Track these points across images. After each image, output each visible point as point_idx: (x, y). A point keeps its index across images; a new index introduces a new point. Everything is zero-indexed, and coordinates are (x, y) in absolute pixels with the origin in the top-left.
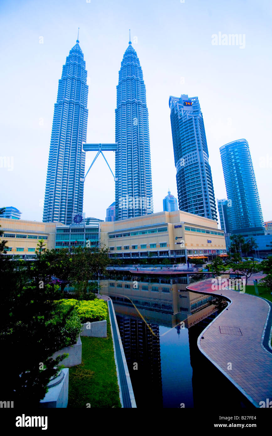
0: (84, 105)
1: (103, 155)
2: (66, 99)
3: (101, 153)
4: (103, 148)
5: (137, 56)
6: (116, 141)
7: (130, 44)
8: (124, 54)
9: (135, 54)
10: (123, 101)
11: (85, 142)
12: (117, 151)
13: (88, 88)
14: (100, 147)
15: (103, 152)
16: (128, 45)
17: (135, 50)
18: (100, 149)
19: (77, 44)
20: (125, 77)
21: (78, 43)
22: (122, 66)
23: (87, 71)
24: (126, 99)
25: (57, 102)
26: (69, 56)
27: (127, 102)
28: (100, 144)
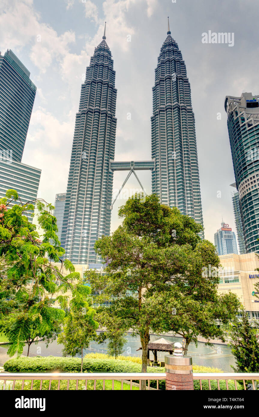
0: (112, 114)
1: (136, 176)
2: (90, 107)
3: (133, 173)
4: (136, 167)
5: (178, 48)
6: (153, 158)
7: (169, 34)
8: (161, 47)
9: (175, 45)
10: (162, 106)
11: (113, 159)
12: (154, 170)
13: (116, 93)
14: (132, 165)
15: (135, 171)
16: (167, 35)
17: (175, 41)
18: (132, 168)
19: (103, 41)
20: (164, 76)
21: (104, 39)
22: (158, 62)
23: (115, 72)
24: (165, 103)
25: (80, 111)
26: (94, 55)
27: (166, 107)
28: (132, 162)
